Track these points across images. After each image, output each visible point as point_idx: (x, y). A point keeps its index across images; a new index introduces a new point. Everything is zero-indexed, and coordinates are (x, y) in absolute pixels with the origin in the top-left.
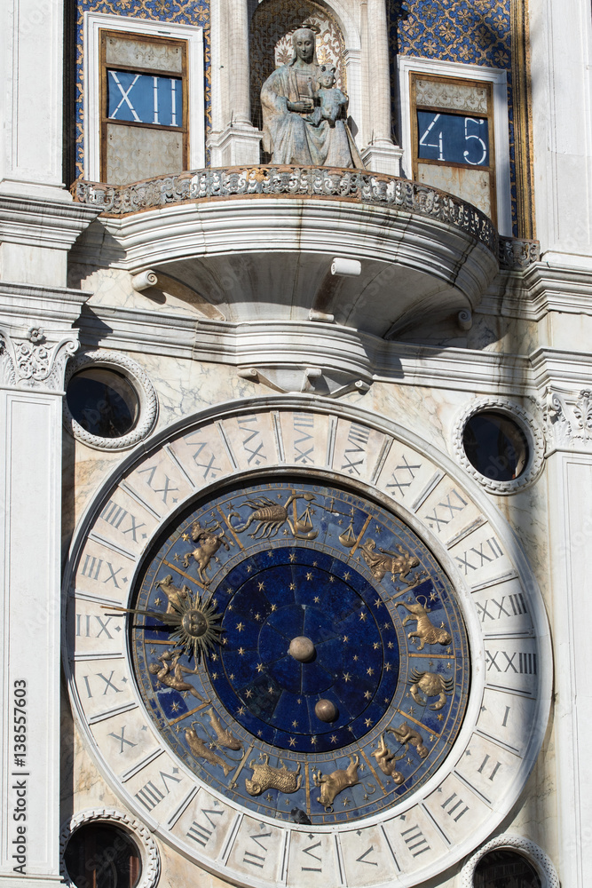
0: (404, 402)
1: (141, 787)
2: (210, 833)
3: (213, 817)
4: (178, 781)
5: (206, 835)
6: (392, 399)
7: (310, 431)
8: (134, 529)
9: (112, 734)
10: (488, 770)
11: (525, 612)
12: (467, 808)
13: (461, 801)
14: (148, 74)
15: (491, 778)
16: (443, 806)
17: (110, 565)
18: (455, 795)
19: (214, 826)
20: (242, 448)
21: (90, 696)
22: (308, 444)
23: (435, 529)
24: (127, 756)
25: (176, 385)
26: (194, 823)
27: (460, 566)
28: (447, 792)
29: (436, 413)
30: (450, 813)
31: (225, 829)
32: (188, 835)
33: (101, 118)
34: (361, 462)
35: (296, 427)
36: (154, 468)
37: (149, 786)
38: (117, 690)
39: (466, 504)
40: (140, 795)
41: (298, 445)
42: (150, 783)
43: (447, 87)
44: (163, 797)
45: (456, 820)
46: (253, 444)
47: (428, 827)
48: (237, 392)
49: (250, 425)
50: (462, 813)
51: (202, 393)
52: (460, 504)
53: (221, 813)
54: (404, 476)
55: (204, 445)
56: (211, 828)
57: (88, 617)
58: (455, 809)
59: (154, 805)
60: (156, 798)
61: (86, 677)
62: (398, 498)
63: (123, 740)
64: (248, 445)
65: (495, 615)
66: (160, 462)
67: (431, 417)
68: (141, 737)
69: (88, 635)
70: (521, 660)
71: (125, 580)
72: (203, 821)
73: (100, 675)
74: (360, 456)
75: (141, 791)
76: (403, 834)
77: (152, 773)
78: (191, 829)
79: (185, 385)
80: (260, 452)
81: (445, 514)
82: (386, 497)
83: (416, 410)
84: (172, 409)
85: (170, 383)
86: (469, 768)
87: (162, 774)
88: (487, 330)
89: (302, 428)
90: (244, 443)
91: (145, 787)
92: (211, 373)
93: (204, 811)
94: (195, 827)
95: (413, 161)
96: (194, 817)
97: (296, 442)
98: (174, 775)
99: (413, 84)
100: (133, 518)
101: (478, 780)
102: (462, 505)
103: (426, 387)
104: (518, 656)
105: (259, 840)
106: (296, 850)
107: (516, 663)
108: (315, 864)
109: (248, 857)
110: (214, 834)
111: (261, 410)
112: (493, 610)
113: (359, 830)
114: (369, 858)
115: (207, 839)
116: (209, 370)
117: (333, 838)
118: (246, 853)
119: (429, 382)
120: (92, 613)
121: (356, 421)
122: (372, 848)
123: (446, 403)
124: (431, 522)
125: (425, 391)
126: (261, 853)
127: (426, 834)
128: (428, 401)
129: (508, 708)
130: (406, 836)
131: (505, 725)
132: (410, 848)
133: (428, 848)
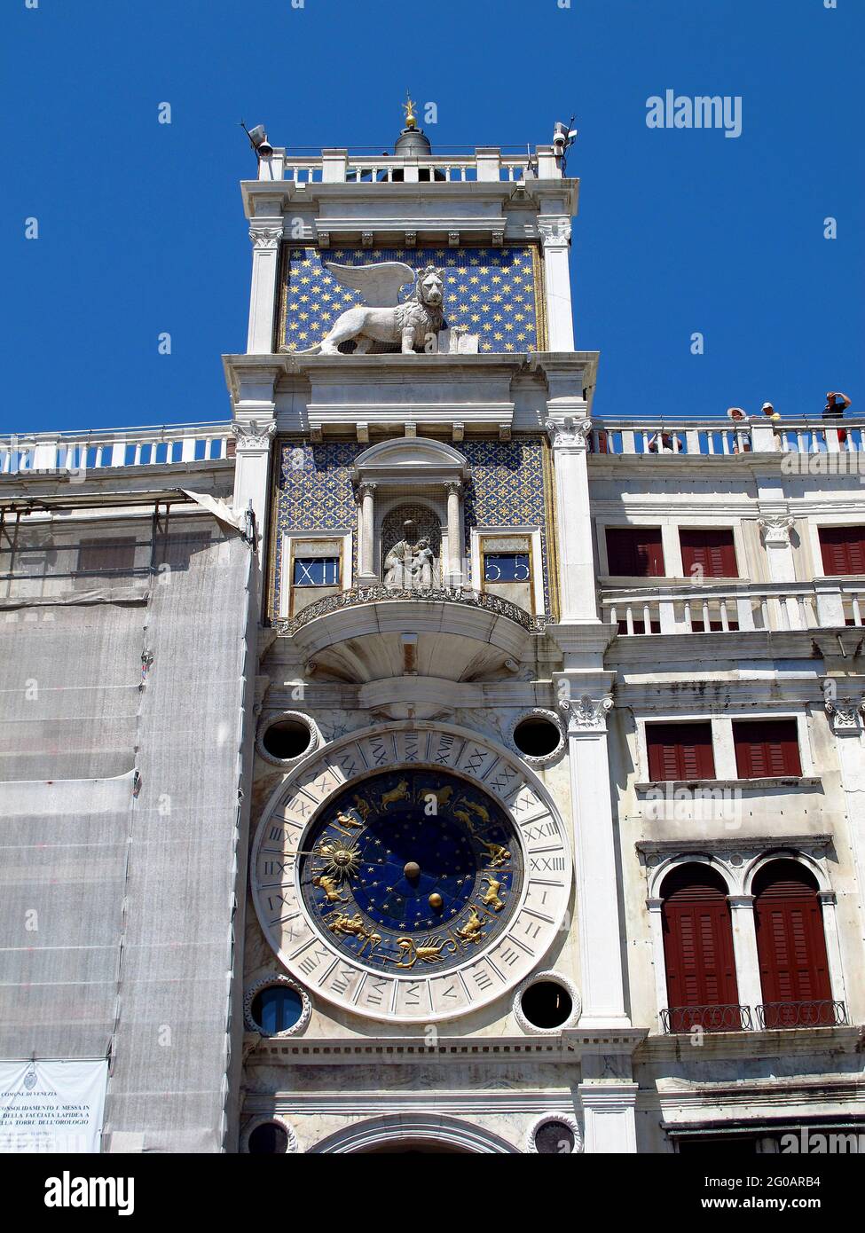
1: (302, 961)
2: (346, 986)
3: (348, 975)
4: (326, 955)
5: (343, 987)
6: (467, 718)
7: (415, 741)
8: (303, 809)
9: (285, 931)
10: (532, 932)
11: (557, 833)
12: (517, 957)
13: (513, 953)
14: (319, 560)
15: (534, 937)
16: (501, 957)
17: (287, 832)
18: (509, 949)
19: (349, 981)
20: (372, 756)
21: (272, 909)
22: (415, 749)
23: (497, 789)
24: (296, 942)
25: (331, 724)
26: (336, 980)
28: (504, 946)
29: (497, 722)
30: (506, 961)
31: (356, 981)
32: (332, 988)
33: (291, 585)
34: (448, 756)
35: (406, 740)
36: (317, 773)
37: (307, 960)
38: (289, 905)
39: (517, 773)
40: (302, 965)
41: (408, 751)
42: (308, 958)
43: (503, 540)
44: (316, 966)
45: (509, 964)
46: (379, 753)
47: (490, 971)
49: (378, 742)
50: (514, 961)
51: (347, 728)
52: (512, 773)
53: (354, 972)
54: (476, 761)
55: (348, 757)
56: (347, 983)
57: (272, 863)
58: (511, 959)
59: (310, 971)
60: (311, 967)
61: (270, 899)
62: (472, 774)
63: (291, 933)
64: (376, 754)
65: (537, 837)
66: (320, 770)
67: (493, 726)
68: (303, 931)
69: (272, 874)
70: (554, 862)
71: (296, 839)
72: (341, 978)
73: (279, 896)
74: (448, 752)
76: (473, 976)
77: (310, 952)
78: (334, 984)
79: (336, 724)
80: (384, 757)
81: (504, 780)
82: (465, 775)
83: (483, 722)
84: (328, 739)
85: (327, 724)
86: (518, 932)
87: (316, 952)
88: (530, 671)
89: (411, 740)
90: (373, 753)
91: (305, 961)
92: (353, 715)
93: (343, 972)
94: (336, 983)
95: (482, 583)
96: (336, 977)
97: (406, 749)
98: (324, 952)
99: (481, 541)
100: (303, 803)
101: (524, 939)
103: (490, 708)
104: (552, 860)
105: (377, 987)
106: (402, 992)
107: (551, 864)
108: (414, 1000)
109: (371, 999)
110: (349, 986)
111: (384, 733)
112: (535, 833)
113: (444, 977)
114: (451, 993)
115: (344, 989)
116: (351, 714)
117: (426, 983)
118: (369, 996)
119: (492, 705)
120: (275, 861)
121: (444, 733)
122: (453, 987)
123: (503, 715)
124: (493, 786)
125: (489, 711)
126: (379, 995)
127: (489, 975)
128: (491, 715)
129: (545, 893)
130: (476, 978)
131: (542, 903)
132: (479, 985)
133: (492, 983)
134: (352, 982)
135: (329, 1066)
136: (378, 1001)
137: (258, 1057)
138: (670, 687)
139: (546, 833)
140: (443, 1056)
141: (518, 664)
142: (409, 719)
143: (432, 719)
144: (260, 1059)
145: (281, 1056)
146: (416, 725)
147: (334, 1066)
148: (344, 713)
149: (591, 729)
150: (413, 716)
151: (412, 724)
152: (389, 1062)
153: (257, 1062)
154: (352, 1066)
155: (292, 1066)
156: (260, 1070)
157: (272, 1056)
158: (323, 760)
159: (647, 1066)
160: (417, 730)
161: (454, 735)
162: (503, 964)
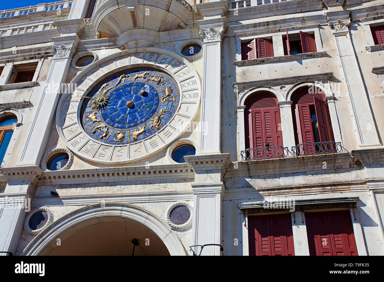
2: (90, 150)
3: (92, 146)
7: (138, 57)
8: (86, 84)
9: (68, 130)
11: (196, 84)
12: (172, 134)
13: (170, 132)
16: (164, 134)
17: (78, 93)
18: (168, 131)
19: (92, 148)
21: (65, 122)
24: (71, 135)
25: (103, 54)
27: (178, 77)
28: (166, 130)
29: (175, 46)
30: (166, 136)
32: (84, 152)
34: (151, 60)
36: (95, 71)
37: (75, 141)
38: (72, 120)
39: (181, 63)
40: (73, 144)
42: (76, 140)
44: (79, 143)
45: (168, 137)
46: (122, 62)
47: (158, 140)
49: (122, 59)
50: (170, 135)
52: (179, 64)
53: (95, 145)
54: (163, 61)
57: (69, 105)
60: (77, 144)
61: (65, 118)
62: (161, 66)
63: (71, 131)
65: (187, 86)
67: (172, 48)
68: (76, 130)
69: (68, 109)
70: (193, 95)
71: (81, 95)
73: (69, 117)
75: (73, 143)
76: (150, 143)
77: (77, 138)
78: (85, 150)
80: (124, 63)
83: (168, 47)
86: (173, 124)
87: (80, 138)
89: (136, 57)
90: (120, 62)
91: (74, 141)
93: (90, 145)
94: (87, 149)
96: (87, 147)
97: (134, 60)
98: (84, 138)
100: (86, 82)
101: (176, 126)
102: (180, 64)
103: (172, 42)
104: (193, 94)
105: (105, 150)
107: (192, 96)
108: (121, 154)
109: (100, 155)
111: (126, 55)
112: (186, 85)
113: (136, 144)
114: (138, 150)
116: (113, 50)
117: (127, 147)
118: (100, 154)
119: (172, 40)
121: (151, 52)
122: (139, 148)
123: (177, 44)
124: (170, 69)
125: (171, 43)
126: (104, 153)
127: (157, 142)
128: (172, 44)
129: (188, 107)
130: (151, 143)
131: (187, 111)
132: (152, 146)
133: (158, 145)
134: (94, 149)
135: (75, 184)
136: (104, 156)
137: (42, 181)
138: (253, 25)
139: (192, 84)
140: (129, 177)
141: (186, 26)
142: (136, 48)
143: (146, 47)
144: (44, 183)
145: (53, 180)
146: (139, 50)
147: (78, 184)
148: (110, 50)
149: (214, 41)
150: (137, 46)
151: (137, 50)
152: (103, 181)
153: (42, 184)
154: (86, 184)
155: (58, 185)
156: (43, 187)
157: (48, 180)
158: (98, 67)
159: (233, 178)
160: (139, 53)
161: (155, 53)
162: (164, 137)
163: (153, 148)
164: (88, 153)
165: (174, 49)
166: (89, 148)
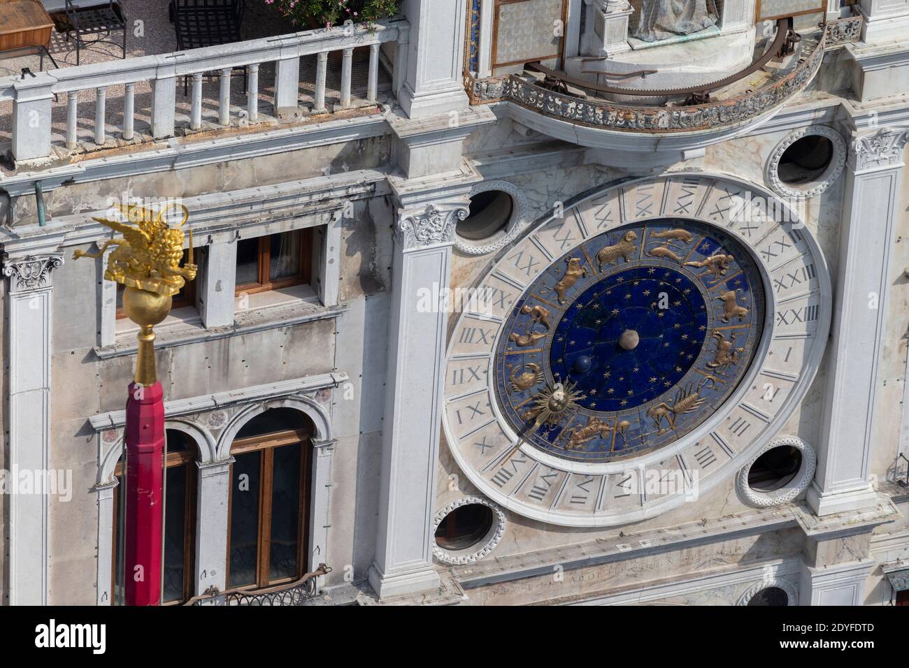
0: (730, 151)
1: (496, 473)
2: (546, 490)
3: (549, 479)
4: (524, 462)
5: (543, 492)
8: (502, 299)
9: (476, 444)
10: (769, 396)
11: (814, 276)
12: (749, 425)
13: (745, 422)
15: (771, 400)
16: (730, 429)
17: (481, 330)
19: (550, 485)
20: (594, 219)
21: (461, 422)
22: (648, 202)
23: (747, 235)
24: (488, 454)
25: (543, 190)
26: (535, 487)
27: (764, 257)
29: (758, 151)
30: (734, 432)
31: (557, 484)
32: (530, 496)
34: (691, 203)
35: (639, 192)
36: (521, 253)
37: (502, 471)
38: (481, 413)
40: (495, 479)
41: (639, 205)
42: (502, 469)
44: (512, 476)
45: (739, 435)
46: (603, 214)
47: (715, 446)
48: (593, 181)
49: (601, 201)
50: (744, 430)
51: (565, 190)
53: (556, 475)
54: (725, 203)
55: (563, 225)
56: (547, 487)
57: (462, 370)
58: (741, 429)
59: (505, 483)
60: (506, 478)
61: (458, 412)
62: (718, 221)
63: (484, 445)
64: (598, 216)
65: (788, 285)
66: (526, 248)
67: (753, 155)
68: (498, 440)
69: (461, 382)
70: (806, 312)
71: (494, 338)
72: (541, 484)
73: (469, 407)
74: (690, 199)
75: (495, 476)
76: (696, 456)
77: (506, 463)
78: (532, 491)
79: (551, 189)
80: (608, 218)
82: (708, 223)
83: (741, 154)
84: (539, 208)
85: (538, 190)
86: (751, 398)
87: (512, 461)
89: (644, 192)
90: (596, 215)
91: (499, 473)
92: (573, 174)
93: (542, 477)
94: (535, 490)
96: (535, 482)
97: (637, 203)
98: (521, 459)
100: (502, 292)
101: (758, 405)
103: (752, 136)
104: (803, 311)
105: (584, 486)
106: (611, 486)
107: (801, 316)
109: (574, 500)
110: (549, 491)
112: (787, 282)
113: (662, 462)
115: (544, 495)
116: (571, 173)
118: (573, 497)
119: (754, 133)
120: (465, 368)
123: (766, 141)
124: (743, 231)
126: (583, 494)
127: (714, 452)
129: (791, 348)
130: (698, 457)
131: (786, 361)
132: (701, 464)
133: (715, 459)
134: (554, 486)
136: (583, 500)
139: (801, 279)
148: (562, 173)
158: (530, 236)
162: (731, 436)
163: (703, 468)
164: (541, 499)
165: (757, 163)
166: (542, 486)
